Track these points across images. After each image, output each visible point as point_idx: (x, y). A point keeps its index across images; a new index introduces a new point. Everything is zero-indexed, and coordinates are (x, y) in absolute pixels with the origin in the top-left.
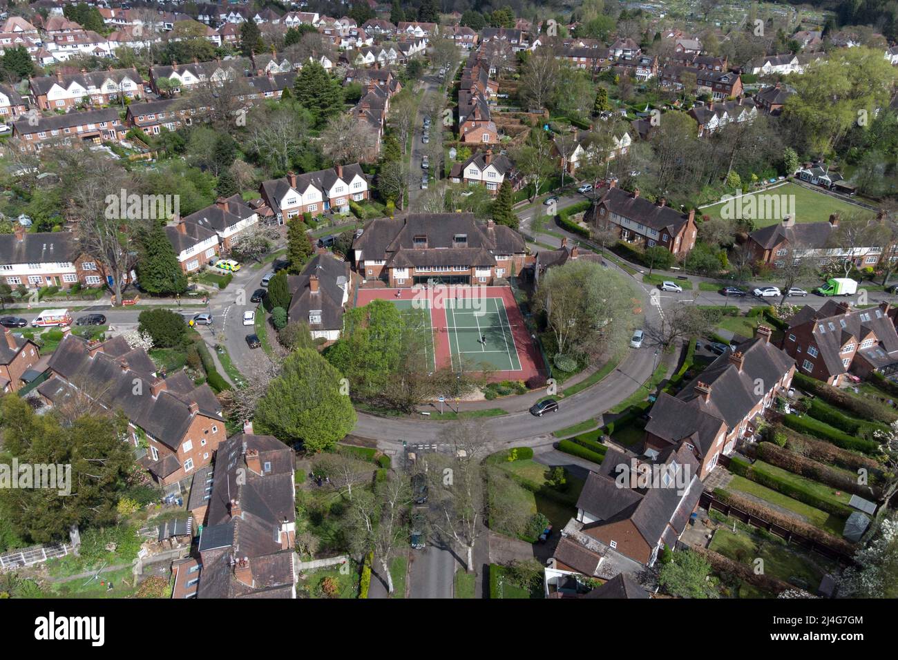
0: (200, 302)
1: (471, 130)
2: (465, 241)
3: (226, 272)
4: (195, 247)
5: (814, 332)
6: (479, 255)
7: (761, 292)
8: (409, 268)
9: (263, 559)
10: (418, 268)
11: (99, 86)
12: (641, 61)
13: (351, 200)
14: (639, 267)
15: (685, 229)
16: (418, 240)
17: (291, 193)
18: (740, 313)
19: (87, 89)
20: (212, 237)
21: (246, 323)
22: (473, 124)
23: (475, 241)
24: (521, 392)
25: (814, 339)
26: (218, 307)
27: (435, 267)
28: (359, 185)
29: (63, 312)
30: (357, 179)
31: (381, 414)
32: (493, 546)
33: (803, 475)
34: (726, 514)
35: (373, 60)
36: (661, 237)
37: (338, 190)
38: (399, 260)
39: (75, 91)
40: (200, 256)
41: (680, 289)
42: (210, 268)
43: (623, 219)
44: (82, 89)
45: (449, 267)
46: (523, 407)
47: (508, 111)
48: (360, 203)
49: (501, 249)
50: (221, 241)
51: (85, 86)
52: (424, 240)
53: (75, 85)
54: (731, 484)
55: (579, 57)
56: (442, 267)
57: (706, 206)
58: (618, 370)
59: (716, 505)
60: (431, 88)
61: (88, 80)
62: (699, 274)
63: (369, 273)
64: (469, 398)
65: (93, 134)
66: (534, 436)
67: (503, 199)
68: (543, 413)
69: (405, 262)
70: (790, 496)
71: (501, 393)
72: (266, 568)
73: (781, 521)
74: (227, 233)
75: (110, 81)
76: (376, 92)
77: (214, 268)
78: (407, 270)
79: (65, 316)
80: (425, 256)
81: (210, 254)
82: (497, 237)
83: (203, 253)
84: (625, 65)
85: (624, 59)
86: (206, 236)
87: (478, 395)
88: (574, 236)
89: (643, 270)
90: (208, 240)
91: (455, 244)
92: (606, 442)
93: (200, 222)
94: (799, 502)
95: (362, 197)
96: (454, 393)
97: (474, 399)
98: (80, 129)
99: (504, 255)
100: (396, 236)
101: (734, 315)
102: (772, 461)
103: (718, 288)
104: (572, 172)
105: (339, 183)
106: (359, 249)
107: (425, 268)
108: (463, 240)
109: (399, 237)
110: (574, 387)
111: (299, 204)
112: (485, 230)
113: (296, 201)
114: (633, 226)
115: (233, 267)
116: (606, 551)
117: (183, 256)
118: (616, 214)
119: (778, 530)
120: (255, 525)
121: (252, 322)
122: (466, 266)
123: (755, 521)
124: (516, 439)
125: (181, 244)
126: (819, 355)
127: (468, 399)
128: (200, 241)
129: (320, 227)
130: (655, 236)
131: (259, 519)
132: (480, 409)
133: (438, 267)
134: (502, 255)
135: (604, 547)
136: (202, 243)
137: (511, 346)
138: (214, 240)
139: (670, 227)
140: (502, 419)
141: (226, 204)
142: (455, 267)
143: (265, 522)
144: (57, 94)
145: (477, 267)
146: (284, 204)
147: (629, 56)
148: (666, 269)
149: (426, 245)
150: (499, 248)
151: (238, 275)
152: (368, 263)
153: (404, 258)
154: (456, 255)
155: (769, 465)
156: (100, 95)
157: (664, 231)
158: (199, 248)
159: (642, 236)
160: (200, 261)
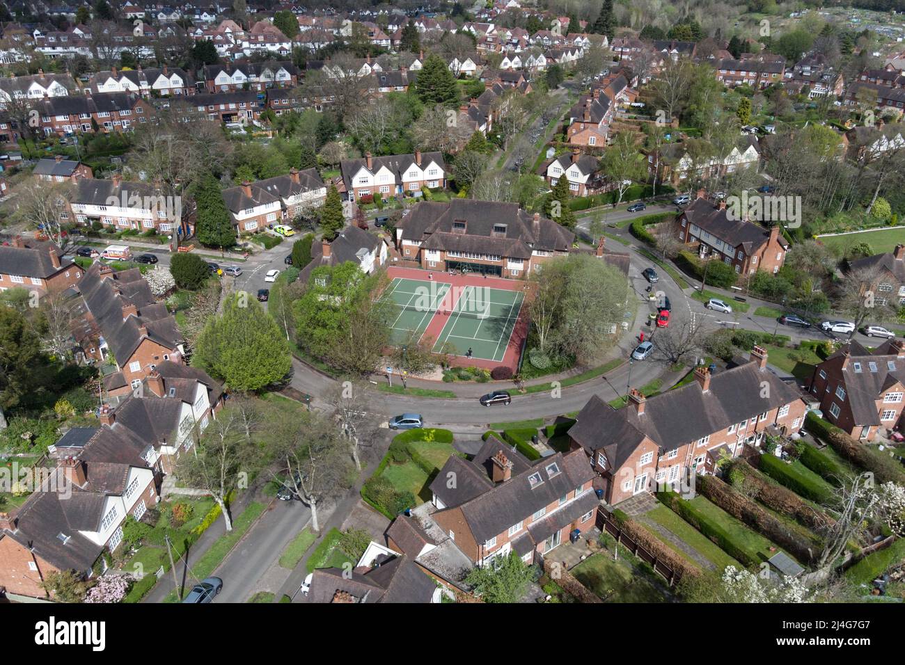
0: (242, 257)
1: (579, 131)
2: (504, 231)
3: (278, 235)
4: (255, 208)
5: (844, 369)
6: (512, 246)
7: (830, 327)
8: (441, 251)
9: (102, 466)
10: (450, 252)
11: (258, 75)
12: (822, 77)
13: (425, 187)
14: (695, 282)
15: (766, 248)
16: (457, 225)
17: (363, 173)
18: (787, 343)
19: (248, 77)
20: (275, 203)
21: (267, 279)
22: (582, 126)
23: (515, 231)
24: (483, 380)
25: (843, 379)
26: (254, 264)
27: (466, 253)
28: (435, 173)
29: (123, 249)
30: (433, 165)
31: (334, 377)
32: (354, 514)
33: (743, 521)
34: (617, 539)
35: (520, 65)
36: (737, 254)
37: (412, 174)
38: (432, 242)
39: (239, 78)
40: (259, 219)
41: (729, 309)
42: (267, 230)
43: (703, 232)
44: (244, 77)
45: (481, 255)
46: (476, 395)
47: (635, 118)
48: (434, 191)
49: (542, 244)
50: (284, 208)
51: (247, 75)
52: (463, 226)
53: (238, 73)
54: (650, 513)
55: (748, 71)
56: (474, 254)
57: (833, 235)
58: (604, 378)
59: (610, 528)
60: (568, 94)
61: (251, 70)
62: (764, 298)
63: (407, 253)
64: (427, 376)
65: (232, 112)
66: (469, 423)
67: (557, 194)
68: (491, 403)
69: (437, 245)
70: (710, 539)
71: (460, 377)
72: (102, 473)
73: (670, 559)
74: (290, 201)
75: (268, 71)
76: (494, 90)
77: (272, 232)
78: (438, 253)
79: (124, 252)
80: (459, 241)
81: (271, 219)
82: (541, 231)
83: (264, 217)
84: (802, 81)
85: (801, 74)
86: (266, 201)
87: (438, 375)
88: (639, 243)
89: (698, 285)
90: (270, 205)
91: (494, 234)
92: (540, 444)
93: (269, 189)
94: (718, 548)
95: (437, 185)
96: (416, 369)
97: (431, 379)
98: (222, 107)
99: (544, 251)
100: (437, 218)
101: (780, 345)
102: (714, 499)
103: (779, 315)
104: (676, 183)
105: (414, 167)
106: (400, 228)
107: (457, 253)
108: (502, 229)
109: (439, 220)
110: (542, 386)
111: (370, 184)
112: (530, 224)
113: (368, 180)
114: (712, 241)
115: (286, 232)
116: (444, 541)
117: (241, 216)
118: (696, 226)
119: (662, 568)
120: (124, 437)
121: (272, 279)
122: (498, 256)
123: (643, 554)
124: (448, 423)
125: (241, 204)
126: (846, 398)
127: (426, 378)
128: (261, 204)
129: (387, 208)
130: (730, 253)
131: (133, 433)
132: (431, 388)
133: (470, 254)
134: (541, 250)
135: (444, 536)
136: (263, 206)
137: (507, 336)
138: (277, 206)
139: (747, 244)
140: (447, 402)
141: (297, 175)
142: (487, 256)
143: (139, 438)
144: (223, 80)
145: (510, 258)
146: (356, 182)
147: (807, 71)
148: (726, 287)
149: (465, 231)
150: (541, 243)
151: (289, 240)
152: (406, 243)
153: (437, 240)
154: (490, 243)
155: (710, 503)
156: (258, 83)
157: (739, 247)
158: (259, 210)
159: (719, 252)
160: (259, 223)
